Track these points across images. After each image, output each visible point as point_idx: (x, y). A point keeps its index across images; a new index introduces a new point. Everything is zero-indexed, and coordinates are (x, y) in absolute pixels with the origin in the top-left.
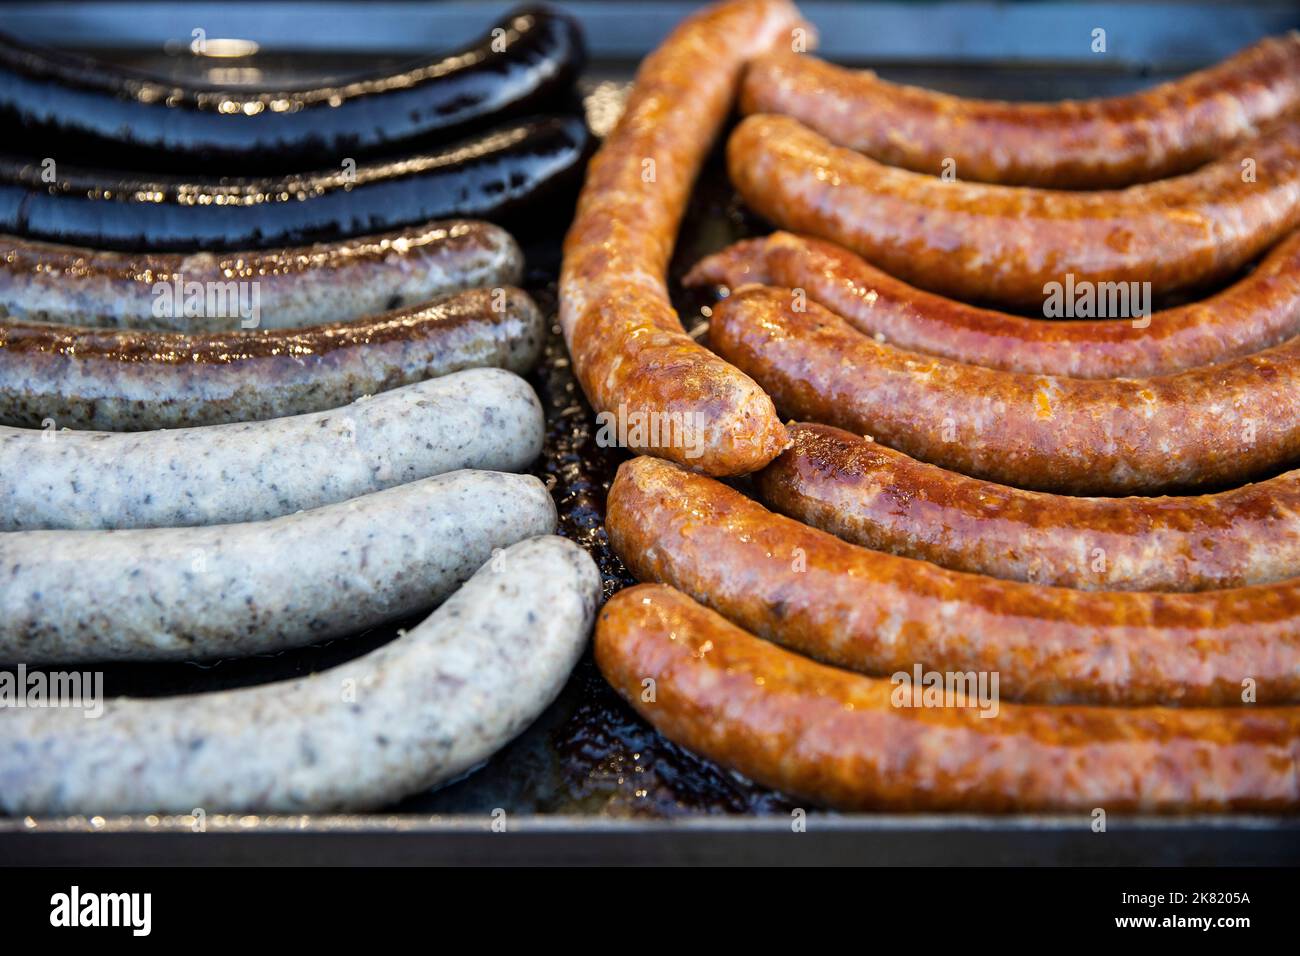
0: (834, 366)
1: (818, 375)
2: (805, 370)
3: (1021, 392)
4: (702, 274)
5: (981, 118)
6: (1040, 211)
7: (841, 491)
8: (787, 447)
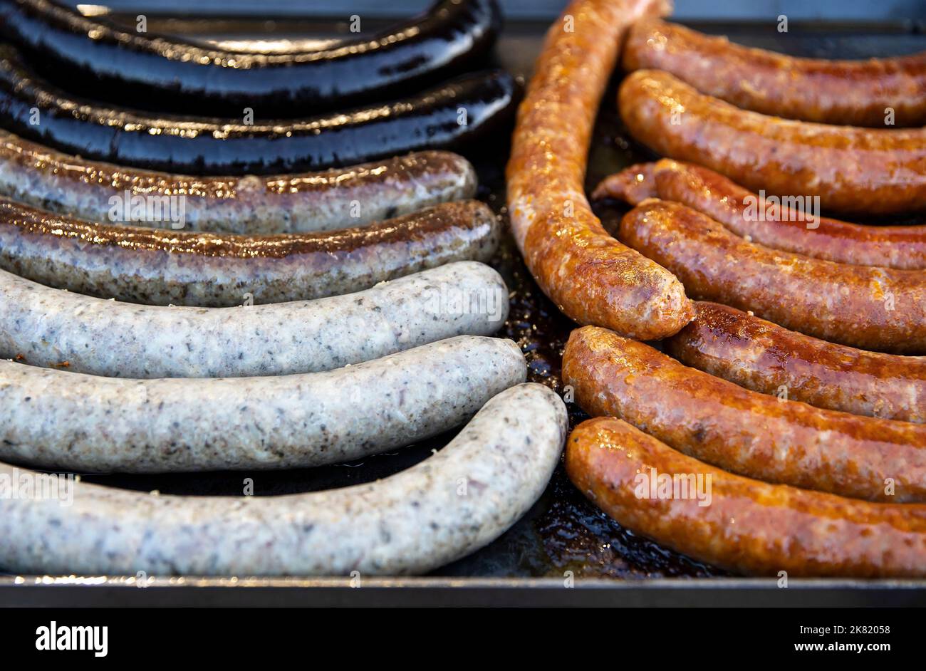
0: (721, 261)
1: (709, 266)
2: (699, 263)
3: (860, 280)
4: (606, 189)
5: (811, 72)
6: (862, 144)
7: (734, 351)
8: (693, 319)
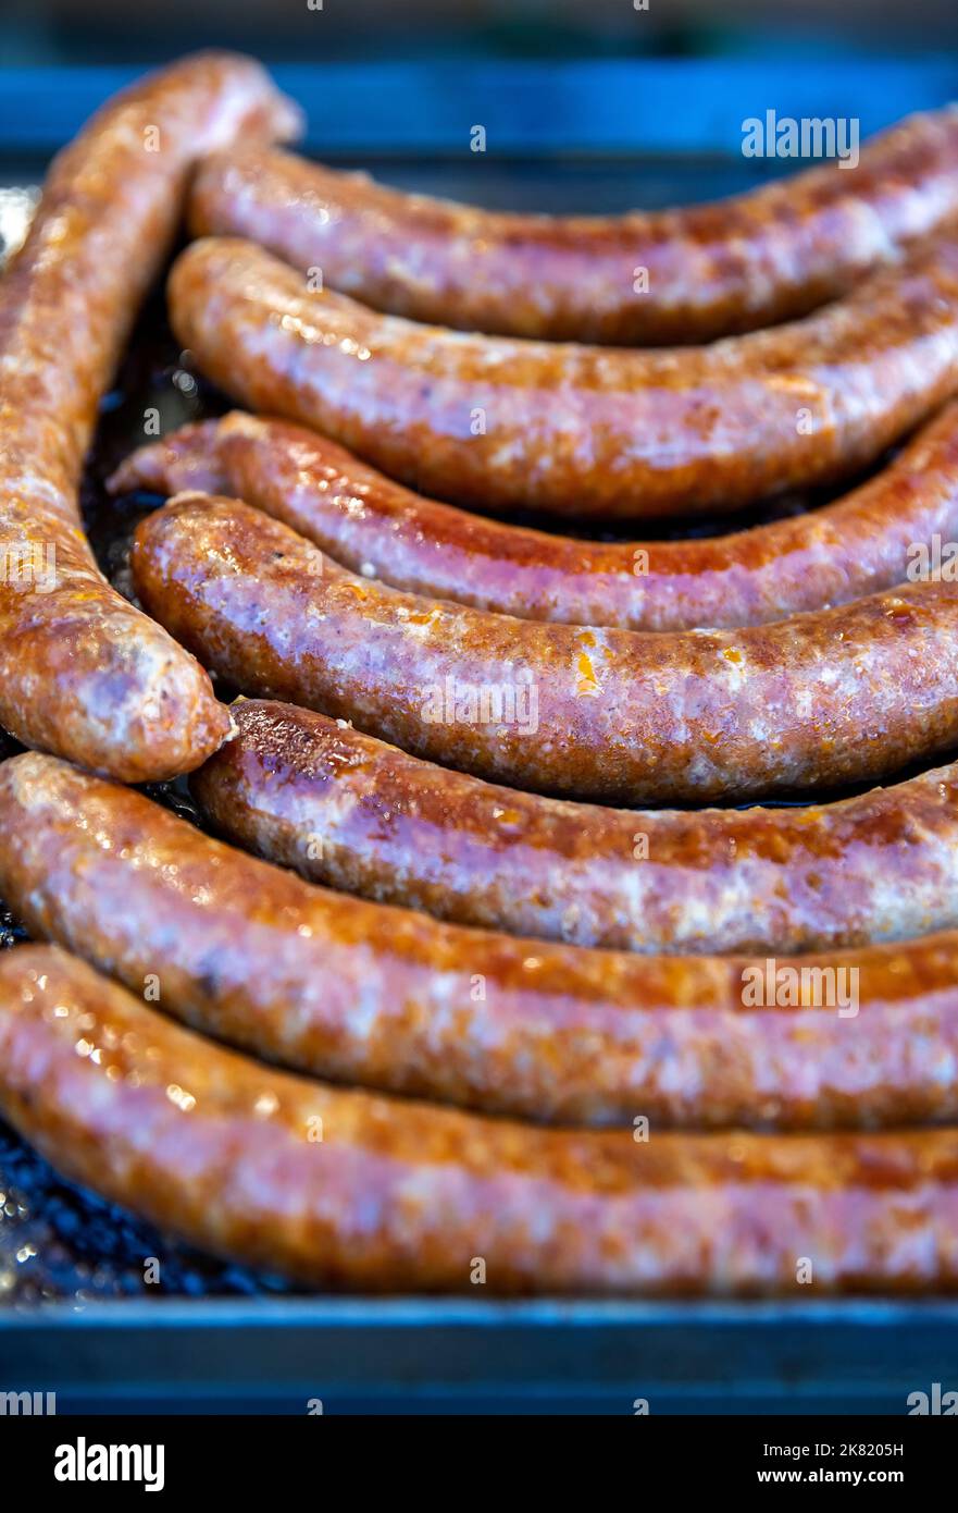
0: (297, 616)
1: (275, 628)
2: (258, 621)
3: (555, 654)
4: (134, 473)
5: (514, 241)
6: (590, 380)
7: (302, 804)
8: (229, 738)
